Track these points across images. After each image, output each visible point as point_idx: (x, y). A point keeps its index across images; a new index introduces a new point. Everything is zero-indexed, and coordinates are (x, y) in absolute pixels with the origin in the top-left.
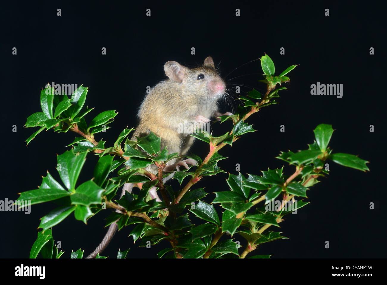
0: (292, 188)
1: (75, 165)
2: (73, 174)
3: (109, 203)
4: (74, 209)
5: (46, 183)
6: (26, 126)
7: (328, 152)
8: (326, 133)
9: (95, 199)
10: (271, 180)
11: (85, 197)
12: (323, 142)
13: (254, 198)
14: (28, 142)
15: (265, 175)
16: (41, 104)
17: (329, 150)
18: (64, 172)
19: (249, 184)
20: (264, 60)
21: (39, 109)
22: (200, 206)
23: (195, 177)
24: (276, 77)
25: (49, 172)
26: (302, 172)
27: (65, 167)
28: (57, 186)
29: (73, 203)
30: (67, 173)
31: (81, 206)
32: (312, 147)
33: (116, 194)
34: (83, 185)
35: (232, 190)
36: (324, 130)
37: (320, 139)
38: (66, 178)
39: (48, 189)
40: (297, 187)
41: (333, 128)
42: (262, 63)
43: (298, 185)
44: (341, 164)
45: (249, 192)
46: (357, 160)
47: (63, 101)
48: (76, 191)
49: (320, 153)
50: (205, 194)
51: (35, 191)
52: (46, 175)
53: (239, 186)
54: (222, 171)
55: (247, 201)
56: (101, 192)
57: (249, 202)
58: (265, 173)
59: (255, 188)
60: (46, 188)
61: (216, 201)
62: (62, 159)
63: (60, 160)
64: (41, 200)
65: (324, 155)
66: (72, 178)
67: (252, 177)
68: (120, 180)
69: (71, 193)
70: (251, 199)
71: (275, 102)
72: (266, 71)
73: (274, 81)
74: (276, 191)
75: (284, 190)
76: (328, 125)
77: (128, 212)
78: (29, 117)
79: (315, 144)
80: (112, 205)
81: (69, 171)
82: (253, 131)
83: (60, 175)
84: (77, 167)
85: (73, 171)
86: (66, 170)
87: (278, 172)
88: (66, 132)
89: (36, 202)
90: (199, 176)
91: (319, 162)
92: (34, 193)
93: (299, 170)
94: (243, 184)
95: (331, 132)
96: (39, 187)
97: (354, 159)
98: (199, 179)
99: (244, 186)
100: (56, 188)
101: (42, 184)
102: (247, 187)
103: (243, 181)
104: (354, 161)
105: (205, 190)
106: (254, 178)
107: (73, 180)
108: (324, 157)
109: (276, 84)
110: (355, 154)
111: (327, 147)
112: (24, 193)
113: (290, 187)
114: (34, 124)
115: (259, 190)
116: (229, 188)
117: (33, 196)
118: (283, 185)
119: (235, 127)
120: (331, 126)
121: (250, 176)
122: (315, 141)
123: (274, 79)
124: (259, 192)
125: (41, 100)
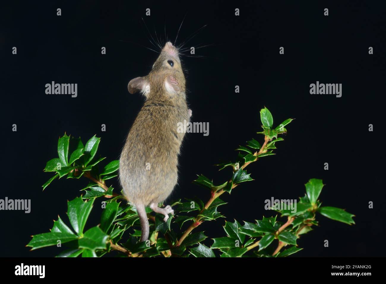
0: (284, 237)
1: (83, 211)
2: (81, 220)
3: (115, 246)
4: (82, 251)
5: (57, 227)
6: (45, 170)
7: (318, 204)
8: (316, 187)
9: (100, 244)
10: (264, 229)
11: (91, 241)
12: (313, 196)
13: (249, 244)
14: (45, 187)
15: (259, 224)
16: (58, 151)
17: (319, 203)
18: (73, 217)
19: (244, 230)
20: (263, 112)
21: (57, 156)
22: (200, 248)
23: (196, 221)
24: (273, 131)
25: (60, 217)
26: (293, 222)
27: (74, 213)
28: (67, 230)
29: (80, 247)
30: (76, 218)
31: (88, 250)
32: (303, 200)
33: (122, 237)
34: (90, 230)
35: (229, 236)
36: (315, 185)
37: (311, 193)
38: (75, 223)
39: (59, 233)
40: (288, 236)
41: (324, 183)
42: (261, 116)
43: (290, 234)
44: (329, 217)
45: (244, 238)
46: (344, 214)
47: (76, 150)
48: (84, 236)
49: (310, 206)
50: (205, 237)
51: (46, 234)
52: (57, 219)
53: (235, 232)
54: (221, 216)
55: (242, 246)
56: (106, 237)
57: (245, 247)
58: (259, 222)
59: (250, 235)
60: (57, 232)
61: (214, 246)
62: (72, 205)
63: (70, 206)
64: (51, 243)
65: (314, 208)
66: (80, 223)
67: (248, 225)
68: (126, 225)
69: (79, 237)
70: (246, 244)
71: (272, 153)
72: (265, 123)
73: (271, 135)
74: (269, 238)
75: (276, 237)
76: (318, 180)
77: (132, 254)
78: (48, 162)
79: (306, 198)
80: (117, 248)
81: (78, 217)
82: (251, 179)
83: (70, 220)
84: (85, 213)
85: (81, 217)
86: (75, 216)
87: (271, 221)
88: (78, 178)
89: (47, 244)
90: (200, 221)
91: (308, 214)
92: (45, 236)
93: (291, 220)
94: (239, 230)
95: (321, 186)
96: (50, 230)
97: (341, 212)
98: (200, 224)
99: (240, 232)
100: (66, 232)
101: (53, 228)
102: (242, 234)
103: (239, 227)
104: (341, 214)
105: (205, 234)
106: (249, 225)
107: (81, 225)
108: (314, 210)
109: (273, 138)
110: (342, 208)
111: (317, 200)
112: (37, 235)
113: (281, 235)
114: (52, 169)
115: (253, 236)
116: (225, 235)
117: (44, 239)
118: (275, 233)
119: (234, 175)
120: (321, 181)
121: (246, 224)
122: (306, 195)
123: (271, 133)
124: (253, 238)
125: (59, 147)
